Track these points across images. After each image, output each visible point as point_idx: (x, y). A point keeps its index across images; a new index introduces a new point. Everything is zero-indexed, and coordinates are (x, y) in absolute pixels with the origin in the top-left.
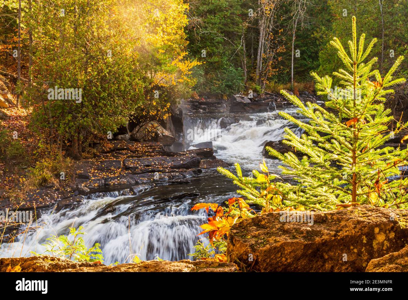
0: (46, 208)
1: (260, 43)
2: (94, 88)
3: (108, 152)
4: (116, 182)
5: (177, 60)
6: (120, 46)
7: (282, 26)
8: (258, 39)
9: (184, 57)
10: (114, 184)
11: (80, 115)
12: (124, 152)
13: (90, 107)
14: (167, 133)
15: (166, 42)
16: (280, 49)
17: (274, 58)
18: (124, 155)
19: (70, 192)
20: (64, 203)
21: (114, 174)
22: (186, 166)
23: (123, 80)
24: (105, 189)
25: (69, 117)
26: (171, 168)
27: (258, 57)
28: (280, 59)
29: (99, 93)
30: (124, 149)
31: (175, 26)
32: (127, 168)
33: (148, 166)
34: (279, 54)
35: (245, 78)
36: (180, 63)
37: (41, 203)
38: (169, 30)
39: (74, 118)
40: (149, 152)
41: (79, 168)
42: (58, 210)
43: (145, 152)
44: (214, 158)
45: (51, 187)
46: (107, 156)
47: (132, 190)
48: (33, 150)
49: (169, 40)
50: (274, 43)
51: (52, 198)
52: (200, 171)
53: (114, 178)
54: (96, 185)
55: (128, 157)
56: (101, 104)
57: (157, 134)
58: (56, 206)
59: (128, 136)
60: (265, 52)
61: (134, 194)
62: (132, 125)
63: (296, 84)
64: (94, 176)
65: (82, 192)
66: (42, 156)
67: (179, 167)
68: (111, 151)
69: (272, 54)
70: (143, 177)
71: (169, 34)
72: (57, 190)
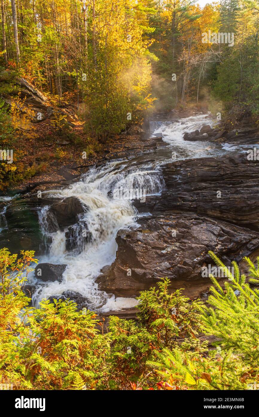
0: (92, 166)
1: (184, 85)
2: (110, 113)
3: (117, 140)
4: (120, 154)
5: (147, 98)
6: (121, 93)
7: (194, 77)
8: (183, 84)
9: (150, 96)
10: (120, 155)
11: (104, 125)
12: (124, 140)
13: (109, 122)
14: (142, 131)
15: (142, 89)
16: (193, 88)
17: (190, 92)
18: (124, 141)
19: (101, 159)
20: (99, 164)
21: (120, 150)
22: (150, 146)
23: (123, 109)
24: (116, 157)
25: (100, 127)
26: (144, 147)
27: (183, 92)
28: (192, 93)
29: (112, 115)
30: (124, 139)
31: (146, 82)
32: (125, 147)
33: (134, 146)
34: (192, 91)
35: (177, 102)
36: (148, 99)
37: (89, 164)
38: (143, 84)
39: (102, 126)
40: (134, 140)
41: (105, 148)
42: (97, 167)
43: (133, 140)
44: (163, 141)
45: (93, 157)
46: (117, 142)
47: (127, 158)
48: (85, 140)
49: (143, 88)
50: (190, 85)
51: (94, 162)
52: (156, 148)
53: (119, 152)
54: (112, 155)
55: (126, 142)
56: (113, 120)
57: (138, 132)
58: (95, 165)
59: (125, 132)
60: (186, 89)
61: (128, 159)
62: (127, 128)
63: (199, 104)
64: (111, 151)
65: (106, 159)
66: (89, 143)
67: (147, 146)
68: (119, 139)
69: (189, 91)
70: (132, 151)
71: (143, 86)
72: (96, 158)
